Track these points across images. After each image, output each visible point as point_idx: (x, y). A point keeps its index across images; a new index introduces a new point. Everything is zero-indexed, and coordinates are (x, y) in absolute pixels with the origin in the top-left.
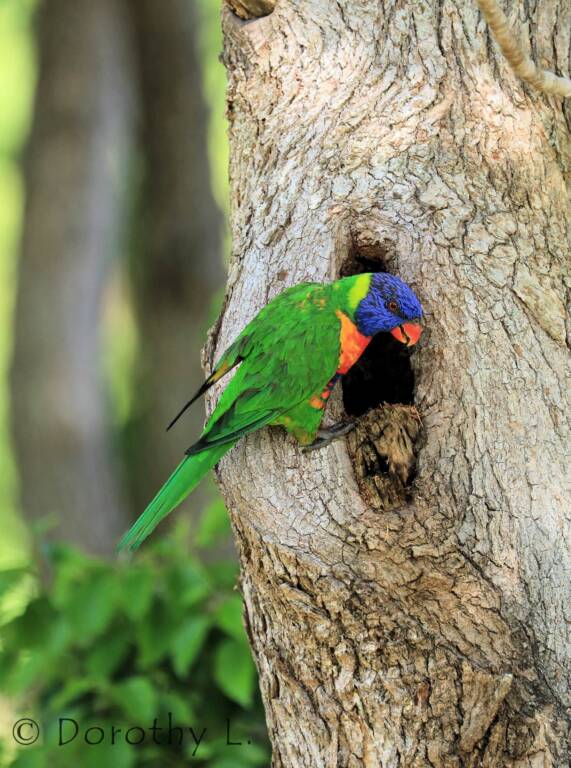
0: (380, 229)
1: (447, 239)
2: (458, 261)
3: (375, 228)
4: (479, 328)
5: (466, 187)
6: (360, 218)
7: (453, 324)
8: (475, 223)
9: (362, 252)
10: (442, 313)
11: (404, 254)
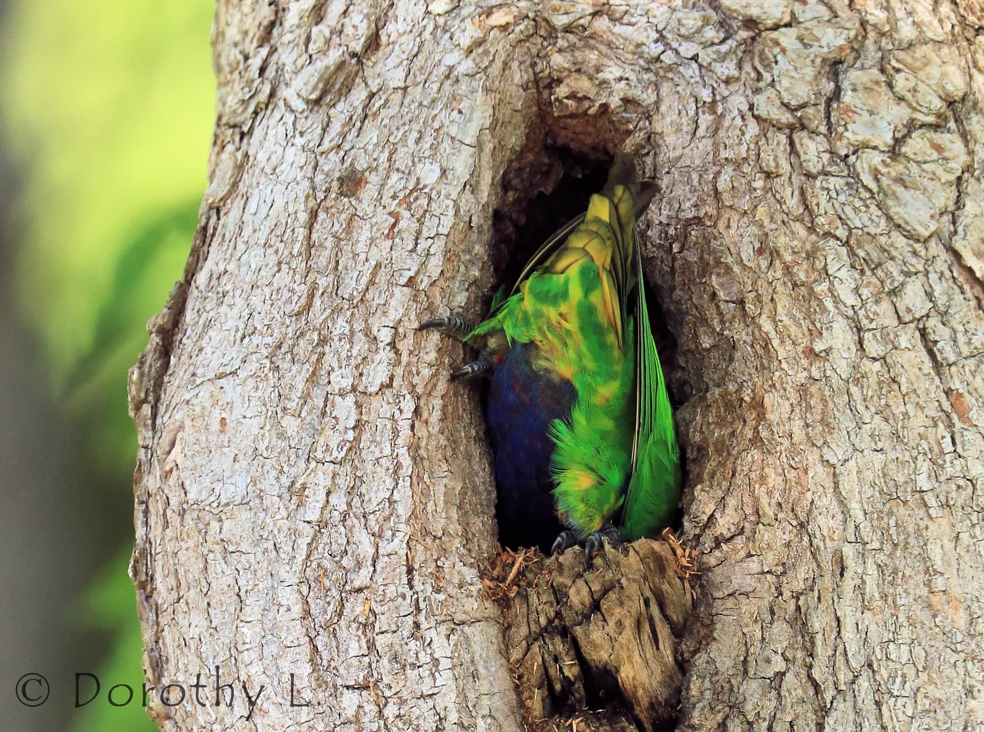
0: (611, 72)
1: (786, 106)
2: (814, 167)
3: (598, 70)
4: (861, 342)
6: (561, 43)
7: (794, 330)
8: (862, 68)
9: (563, 133)
10: (766, 299)
11: (672, 144)
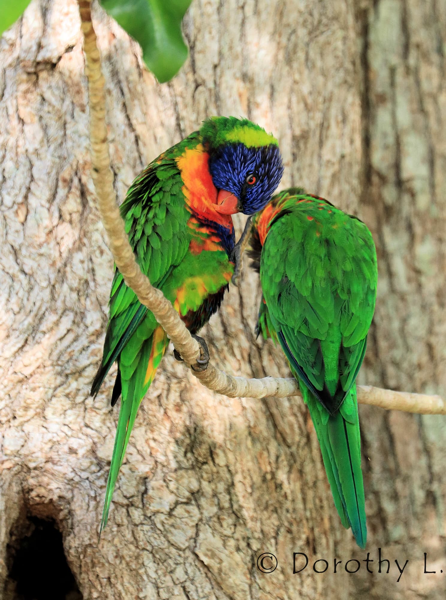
0: (53, 485)
1: (125, 497)
2: (137, 521)
3: (48, 485)
4: (158, 593)
5: (147, 441)
6: (33, 474)
7: (131, 589)
8: (156, 480)
9: (34, 511)
10: (119, 576)
11: (79, 513)
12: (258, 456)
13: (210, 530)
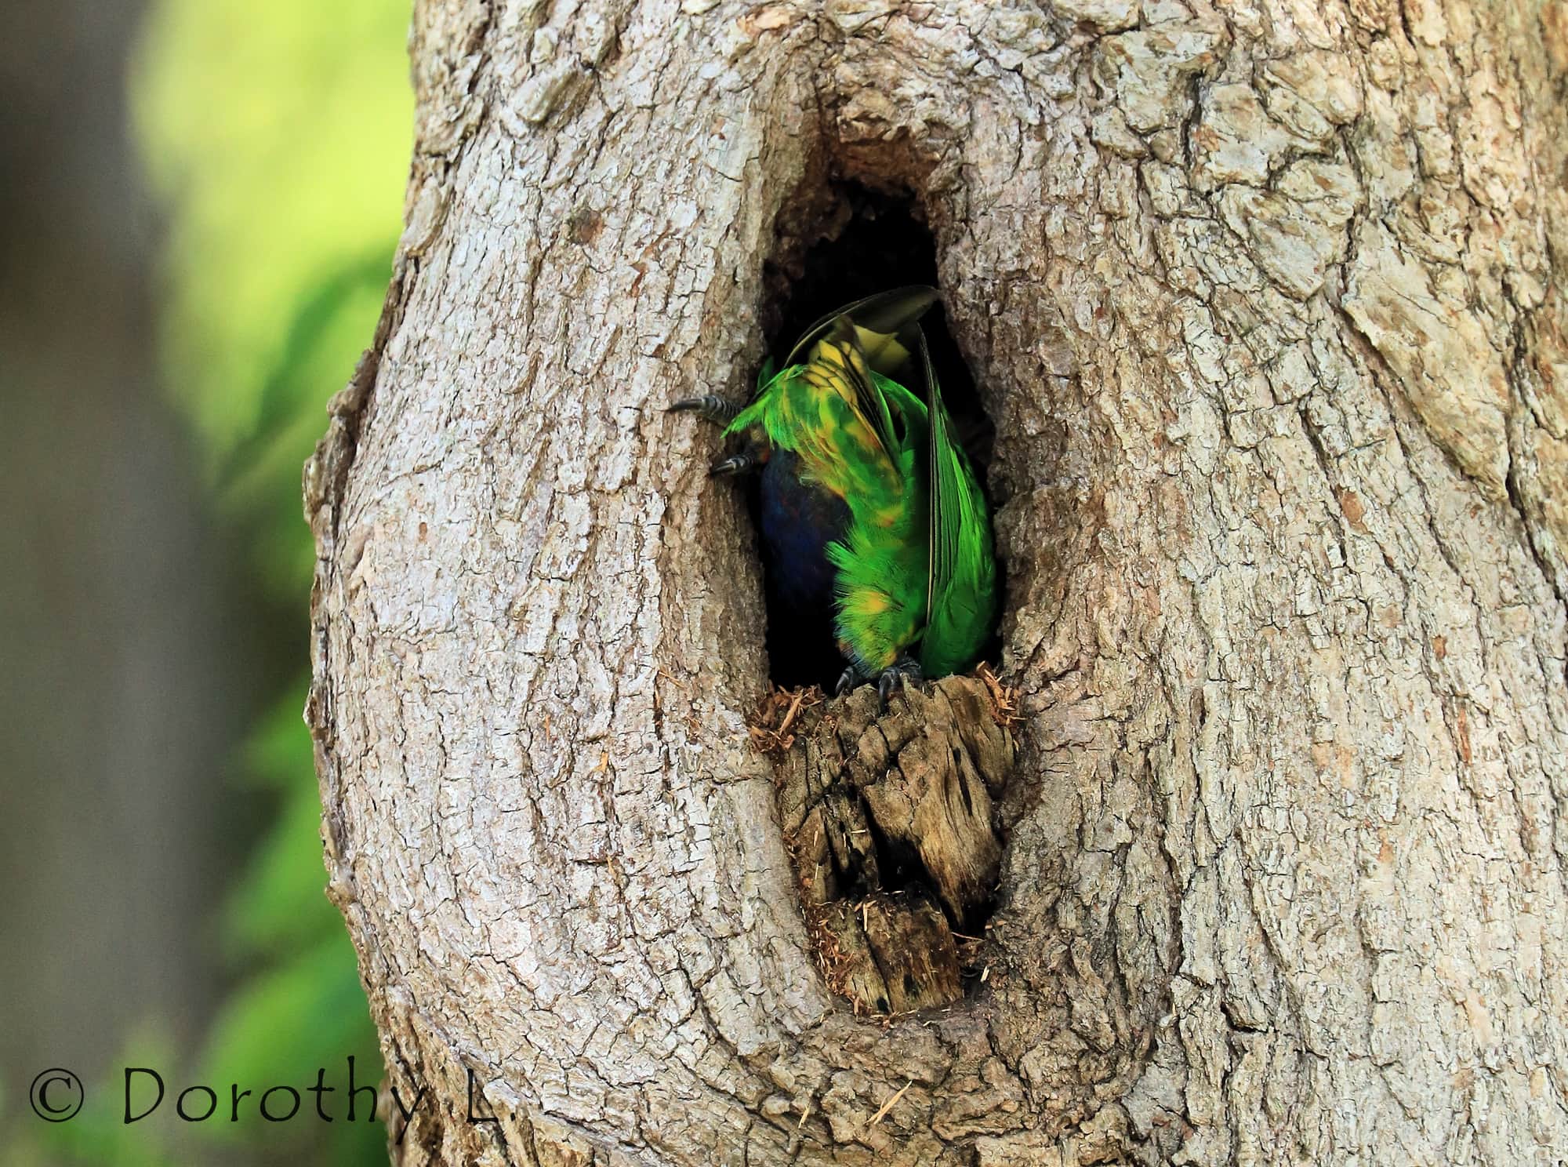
0: (913, 87)
1: (1133, 129)
2: (1167, 207)
3: (896, 84)
4: (1226, 428)
6: (849, 50)
8: (1229, 82)
9: (851, 164)
10: (1107, 373)
11: (990, 177)
12: (1545, 19)
13: (1390, 241)
